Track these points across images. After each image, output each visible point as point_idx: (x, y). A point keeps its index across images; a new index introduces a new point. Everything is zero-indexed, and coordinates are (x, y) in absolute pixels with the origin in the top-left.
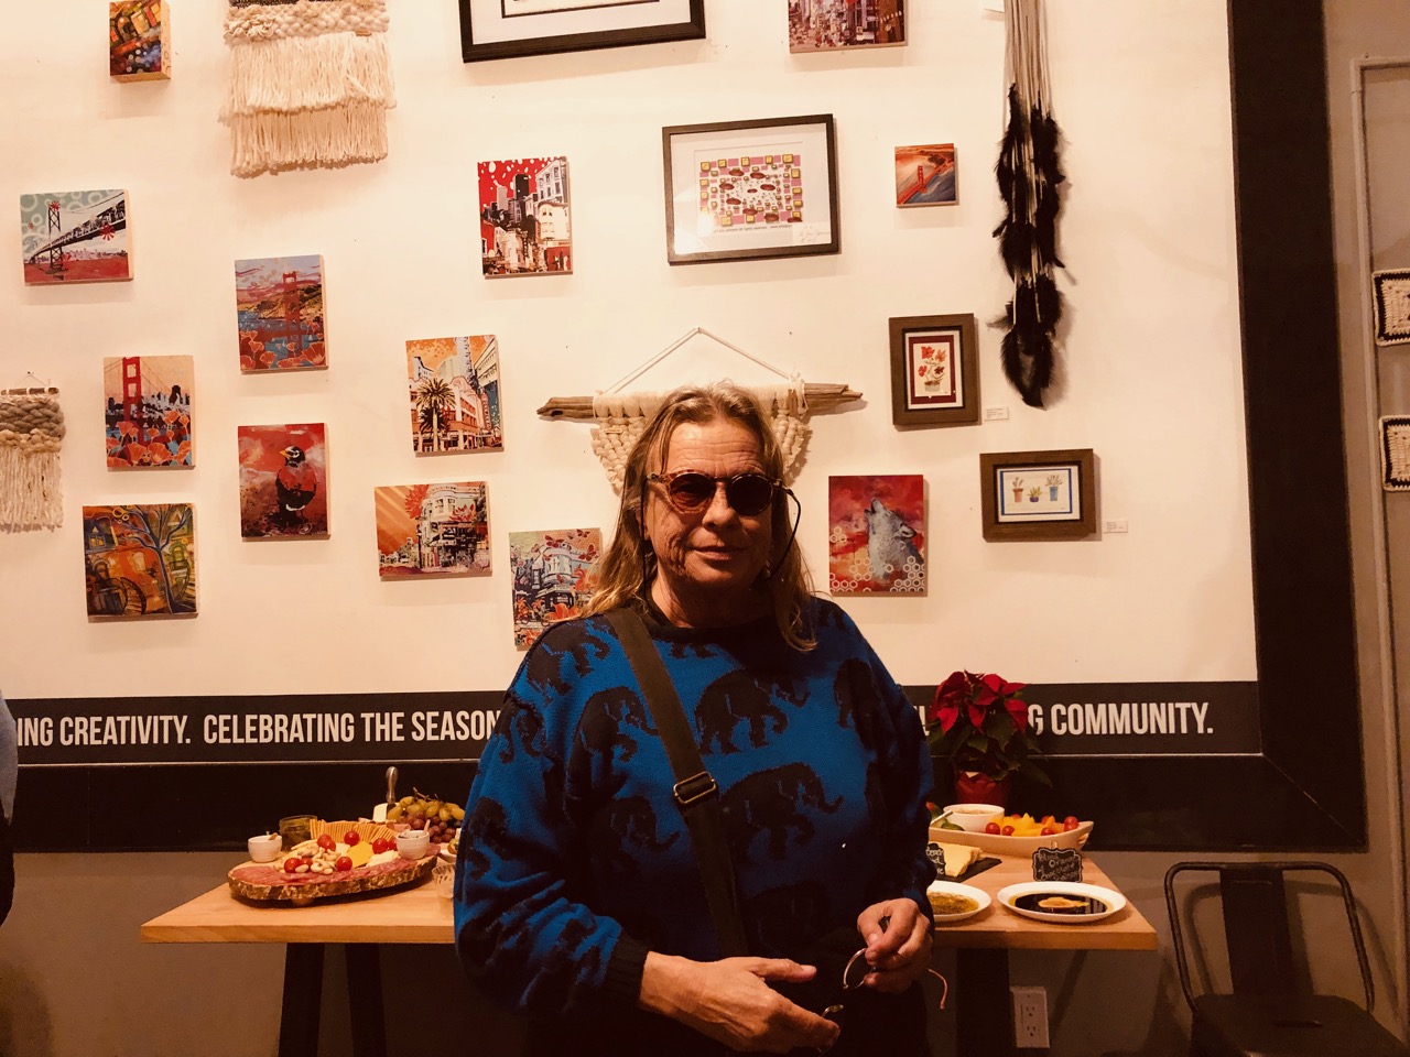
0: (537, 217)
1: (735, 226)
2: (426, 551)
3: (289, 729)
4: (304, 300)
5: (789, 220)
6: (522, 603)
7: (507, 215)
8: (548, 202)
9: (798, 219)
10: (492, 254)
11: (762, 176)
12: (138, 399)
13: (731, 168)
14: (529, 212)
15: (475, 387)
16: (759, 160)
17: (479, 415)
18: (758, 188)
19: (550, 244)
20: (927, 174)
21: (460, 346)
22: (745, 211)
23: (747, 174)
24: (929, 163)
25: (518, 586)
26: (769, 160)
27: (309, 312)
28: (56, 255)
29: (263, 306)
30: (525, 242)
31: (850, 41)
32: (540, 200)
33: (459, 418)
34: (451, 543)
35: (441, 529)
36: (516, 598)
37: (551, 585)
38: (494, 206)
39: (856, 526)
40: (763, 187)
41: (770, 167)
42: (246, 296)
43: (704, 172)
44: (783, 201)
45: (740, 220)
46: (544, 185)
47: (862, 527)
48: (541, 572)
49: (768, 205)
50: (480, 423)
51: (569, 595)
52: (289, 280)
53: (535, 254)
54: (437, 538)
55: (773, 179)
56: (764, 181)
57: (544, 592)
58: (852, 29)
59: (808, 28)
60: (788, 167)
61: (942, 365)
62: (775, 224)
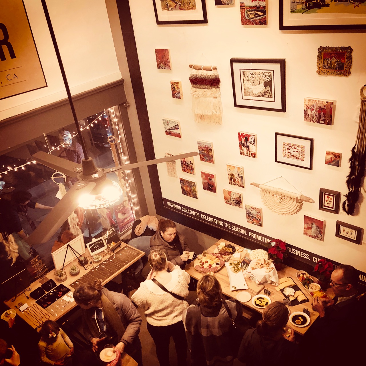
0: (250, 146)
1: (289, 158)
2: (232, 202)
3: (213, 220)
4: (210, 151)
5: (302, 160)
6: (248, 216)
7: (244, 144)
8: (252, 144)
9: (303, 160)
10: (241, 151)
11: (296, 149)
12: (185, 162)
13: (290, 145)
14: (248, 145)
15: (239, 176)
16: (296, 145)
17: (240, 181)
18: (295, 151)
19: (252, 152)
20: (333, 159)
21: (236, 168)
22: (292, 155)
23: (293, 148)
24: (333, 157)
25: (247, 213)
26: (298, 146)
27: (210, 153)
28: (170, 131)
29: (203, 150)
30: (248, 150)
31: (318, 122)
32: (250, 143)
33: (236, 181)
34: (236, 202)
35: (234, 199)
36: (247, 215)
37: (252, 215)
38: (241, 142)
39: (309, 226)
40: (296, 151)
41: (298, 147)
42: (200, 148)
43: (284, 145)
44: (300, 155)
45: (291, 157)
46: (251, 140)
47: (310, 226)
48: (251, 212)
49: (297, 156)
50: (240, 182)
51: (256, 218)
52: (206, 147)
53: (249, 153)
54: (233, 200)
55: (298, 150)
56: (296, 150)
57: (251, 216)
58: (319, 119)
59: (308, 117)
60: (302, 148)
61: (331, 201)
62: (298, 160)
